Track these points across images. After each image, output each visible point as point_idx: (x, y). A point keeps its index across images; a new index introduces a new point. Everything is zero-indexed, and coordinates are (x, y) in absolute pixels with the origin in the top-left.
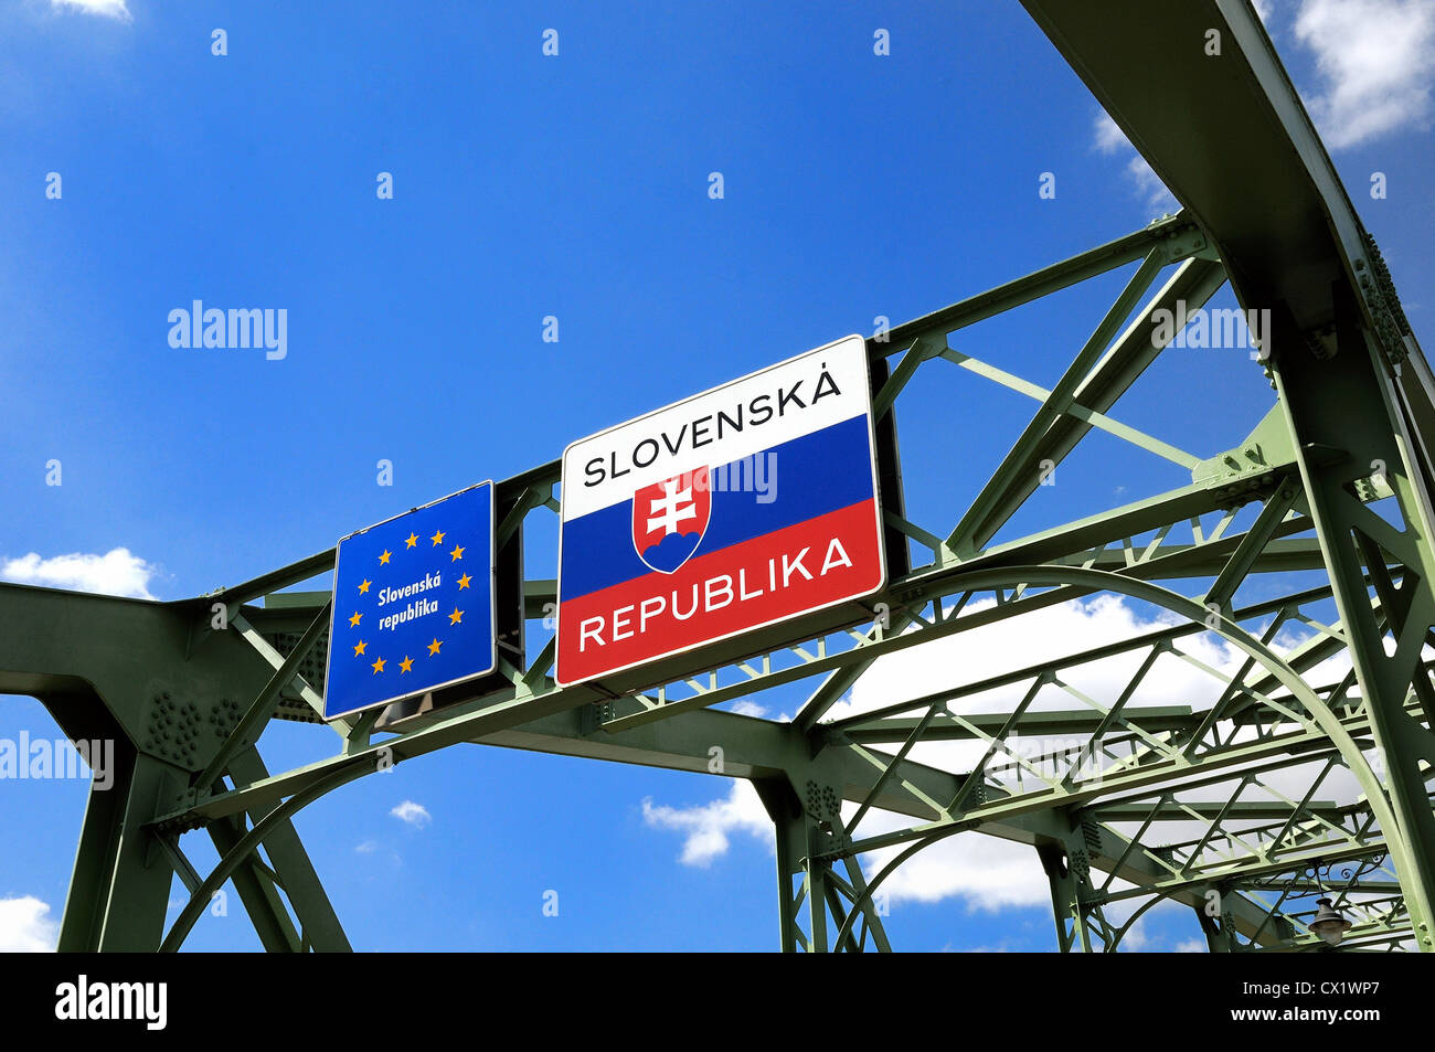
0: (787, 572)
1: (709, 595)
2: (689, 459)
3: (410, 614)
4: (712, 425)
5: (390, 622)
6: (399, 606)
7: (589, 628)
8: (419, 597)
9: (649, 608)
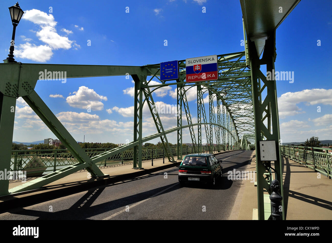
0: (209, 76)
1: (201, 77)
2: (199, 63)
3: (169, 72)
4: (202, 60)
5: (167, 72)
6: (168, 71)
7: (189, 77)
8: (170, 70)
9: (195, 77)
